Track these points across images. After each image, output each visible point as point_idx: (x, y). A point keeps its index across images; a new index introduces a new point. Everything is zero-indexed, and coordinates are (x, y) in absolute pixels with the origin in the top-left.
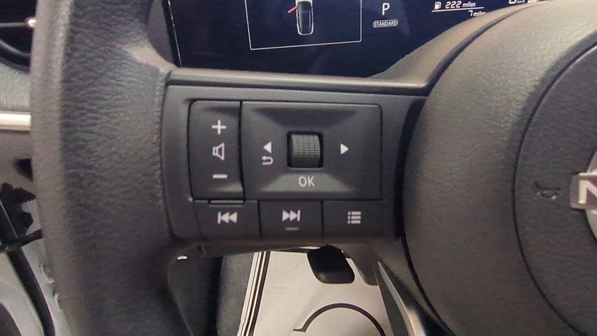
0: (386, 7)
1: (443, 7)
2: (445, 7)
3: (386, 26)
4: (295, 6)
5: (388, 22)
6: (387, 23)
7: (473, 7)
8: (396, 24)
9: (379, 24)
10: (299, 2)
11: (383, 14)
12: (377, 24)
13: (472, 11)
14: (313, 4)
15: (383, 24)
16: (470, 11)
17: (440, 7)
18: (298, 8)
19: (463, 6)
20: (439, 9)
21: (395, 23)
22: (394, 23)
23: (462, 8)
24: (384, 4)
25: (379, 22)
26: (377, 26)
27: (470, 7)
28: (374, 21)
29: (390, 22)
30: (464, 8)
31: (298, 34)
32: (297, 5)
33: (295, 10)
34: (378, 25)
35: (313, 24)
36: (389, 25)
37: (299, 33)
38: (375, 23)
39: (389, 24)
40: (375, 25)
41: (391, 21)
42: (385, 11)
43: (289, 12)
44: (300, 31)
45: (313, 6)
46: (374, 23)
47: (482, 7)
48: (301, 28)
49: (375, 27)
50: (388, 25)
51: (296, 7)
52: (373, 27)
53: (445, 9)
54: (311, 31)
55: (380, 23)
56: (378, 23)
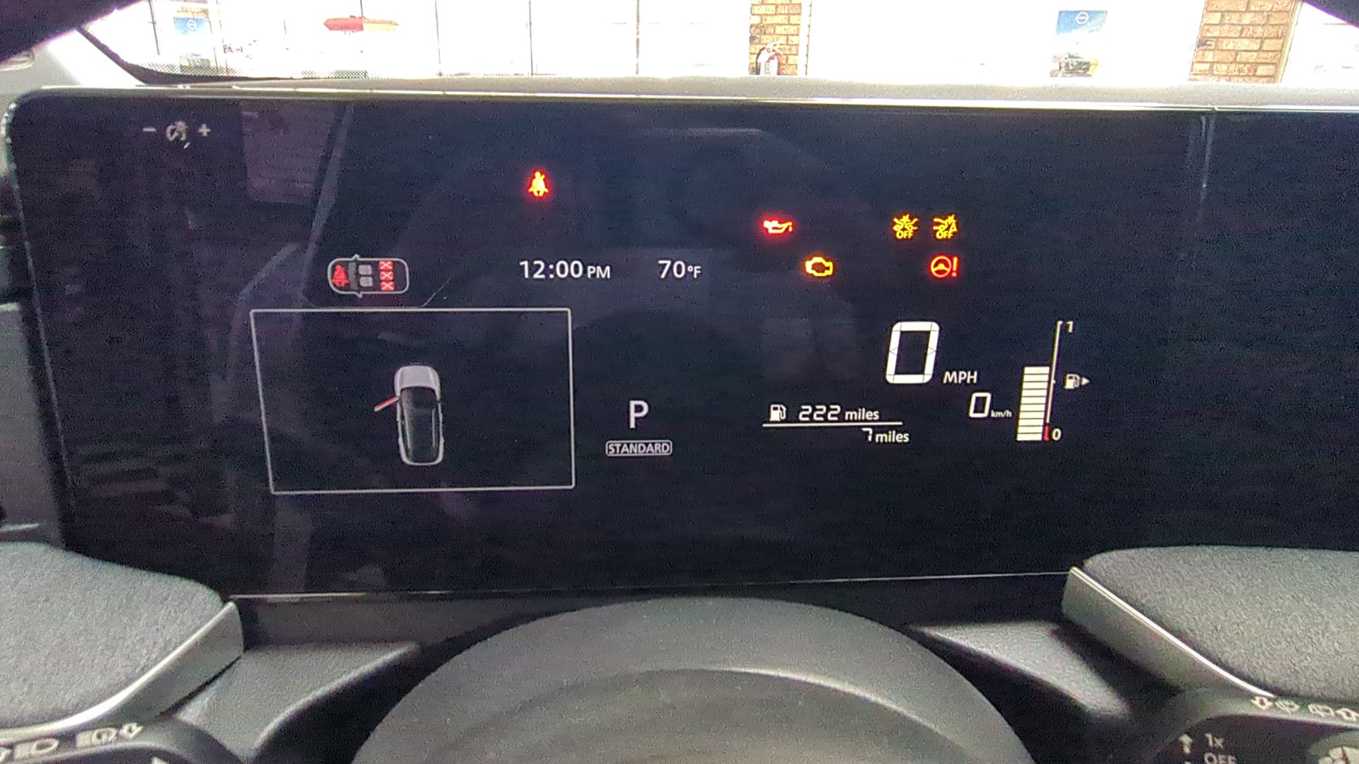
0: (638, 410)
1: (792, 416)
2: (798, 417)
3: (641, 453)
4: (394, 396)
5: (647, 445)
6: (642, 448)
7: (873, 421)
8: (669, 452)
9: (621, 448)
10: (403, 387)
11: (632, 425)
12: (613, 448)
13: (871, 431)
14: (442, 393)
15: (635, 449)
16: (865, 429)
17: (784, 418)
18: (400, 401)
19: (847, 418)
20: (782, 422)
21: (665, 448)
22: (661, 448)
23: (845, 421)
24: (633, 404)
25: (623, 444)
26: (615, 452)
27: (866, 421)
28: (608, 443)
29: (650, 445)
30: (849, 421)
31: (403, 463)
32: (398, 394)
33: (393, 407)
34: (618, 451)
35: (442, 441)
36: (650, 452)
37: (405, 459)
38: (610, 446)
39: (648, 450)
40: (609, 450)
41: (653, 444)
42: (637, 419)
43: (377, 409)
44: (407, 455)
45: (442, 399)
46: (609, 444)
47: (899, 421)
48: (409, 446)
49: (611, 454)
50: (645, 453)
51: (397, 399)
52: (607, 456)
53: (800, 422)
54: (437, 456)
55: (625, 445)
56: (618, 446)
